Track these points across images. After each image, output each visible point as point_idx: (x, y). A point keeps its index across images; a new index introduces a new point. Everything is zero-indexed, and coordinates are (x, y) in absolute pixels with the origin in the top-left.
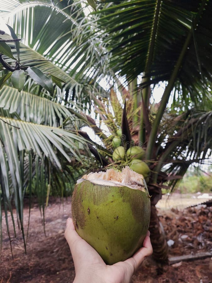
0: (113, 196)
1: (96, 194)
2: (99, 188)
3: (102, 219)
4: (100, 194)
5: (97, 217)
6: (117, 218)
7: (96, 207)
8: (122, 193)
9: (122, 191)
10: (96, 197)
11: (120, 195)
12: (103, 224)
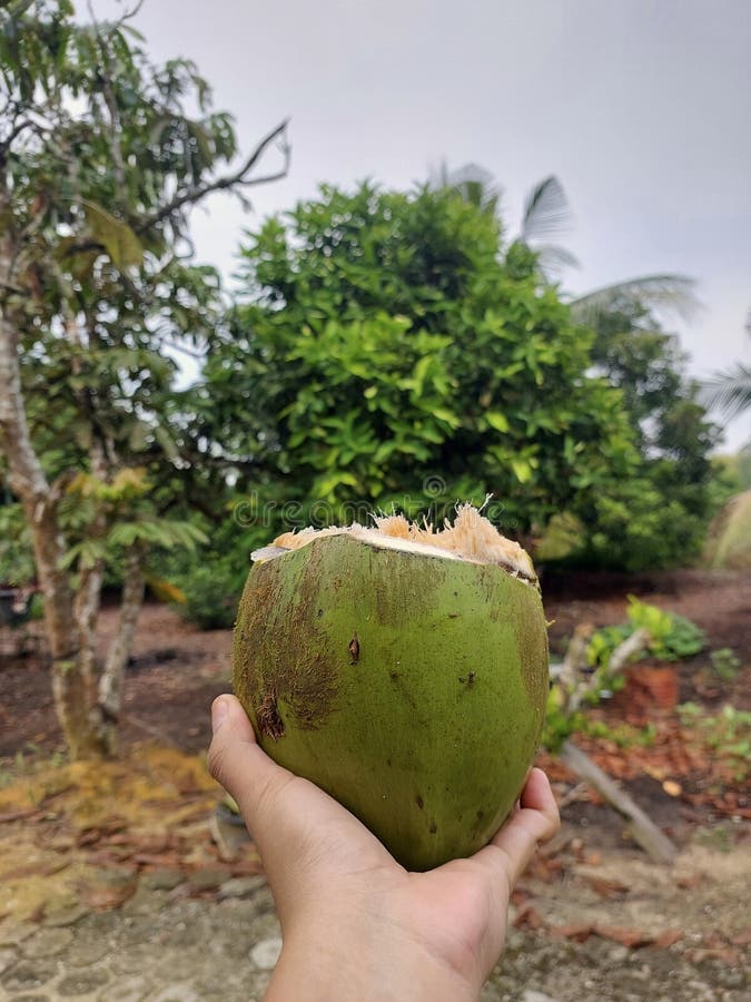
0: (456, 594)
1: (389, 583)
2: (399, 563)
3: (413, 680)
4: (403, 584)
5: (394, 676)
6: (471, 681)
7: (388, 633)
8: (485, 588)
9: (486, 580)
10: (390, 593)
11: (480, 593)
12: (414, 705)
